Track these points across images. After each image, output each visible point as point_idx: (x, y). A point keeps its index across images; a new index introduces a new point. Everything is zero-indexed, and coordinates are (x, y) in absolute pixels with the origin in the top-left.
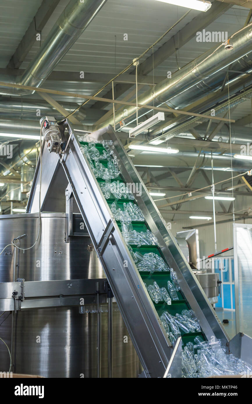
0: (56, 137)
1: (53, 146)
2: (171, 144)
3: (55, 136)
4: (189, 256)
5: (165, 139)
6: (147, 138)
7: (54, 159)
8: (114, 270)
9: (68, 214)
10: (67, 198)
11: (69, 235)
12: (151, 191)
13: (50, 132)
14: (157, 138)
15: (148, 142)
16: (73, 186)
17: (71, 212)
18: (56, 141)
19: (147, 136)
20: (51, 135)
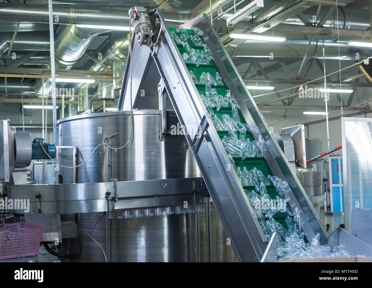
0: (147, 29)
1: (144, 39)
2: (277, 31)
3: (145, 28)
4: (294, 154)
5: (270, 27)
6: (250, 26)
7: (145, 52)
8: (209, 167)
9: (161, 111)
10: (160, 94)
11: (163, 133)
12: (258, 84)
13: (139, 24)
14: (261, 26)
15: (251, 30)
16: (166, 81)
17: (164, 109)
18: (147, 33)
19: (250, 24)
20: (141, 27)
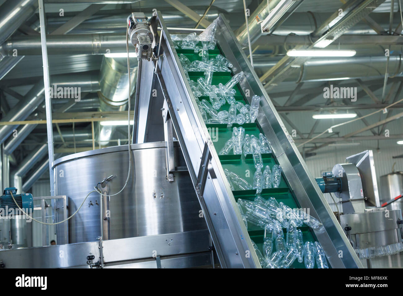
0: (146, 39)
1: (142, 51)
3: (143, 38)
4: (362, 189)
6: (311, 40)
8: (215, 214)
9: (167, 142)
10: (165, 119)
11: (170, 171)
13: (136, 33)
14: (323, 38)
15: (312, 46)
17: (170, 139)
18: (145, 44)
19: (310, 38)
20: (138, 36)
